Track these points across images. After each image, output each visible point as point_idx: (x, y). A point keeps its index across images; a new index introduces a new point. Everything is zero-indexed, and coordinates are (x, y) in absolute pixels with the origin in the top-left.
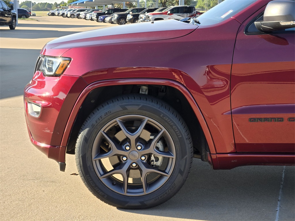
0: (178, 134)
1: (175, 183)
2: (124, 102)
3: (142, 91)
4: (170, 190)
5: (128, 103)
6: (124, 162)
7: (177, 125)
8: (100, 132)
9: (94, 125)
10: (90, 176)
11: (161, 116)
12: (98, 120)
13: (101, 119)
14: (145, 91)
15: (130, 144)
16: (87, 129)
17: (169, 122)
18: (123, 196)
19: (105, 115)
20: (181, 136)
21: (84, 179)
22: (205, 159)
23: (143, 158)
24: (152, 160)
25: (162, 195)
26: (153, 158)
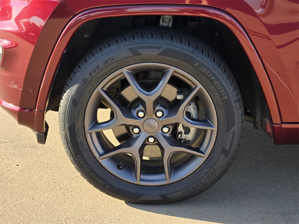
0: (223, 94)
1: (214, 169)
2: (136, 43)
3: (163, 21)
4: (206, 179)
5: (141, 45)
6: (135, 136)
7: (221, 80)
8: (96, 90)
9: (87, 80)
10: (82, 157)
11: (196, 65)
12: (93, 71)
13: (97, 71)
14: (167, 21)
15: (145, 108)
16: (76, 85)
17: (208, 74)
18: (134, 185)
19: (104, 64)
20: (226, 97)
21: (73, 160)
22: (260, 127)
23: (166, 130)
24: (179, 131)
25: (195, 185)
26: (180, 129)
